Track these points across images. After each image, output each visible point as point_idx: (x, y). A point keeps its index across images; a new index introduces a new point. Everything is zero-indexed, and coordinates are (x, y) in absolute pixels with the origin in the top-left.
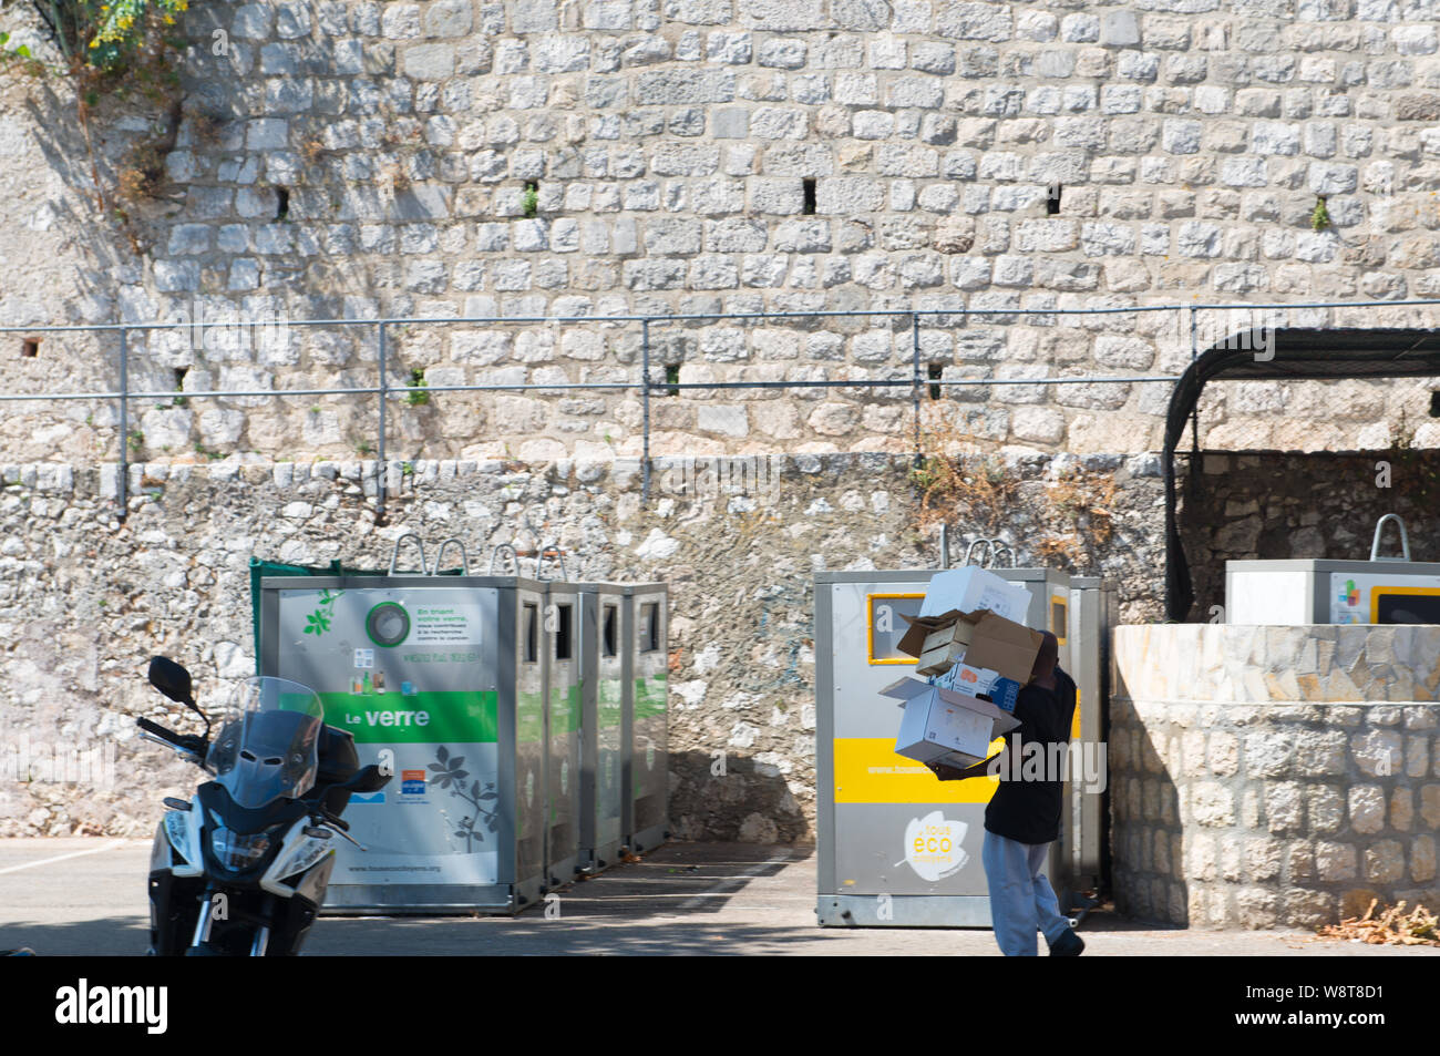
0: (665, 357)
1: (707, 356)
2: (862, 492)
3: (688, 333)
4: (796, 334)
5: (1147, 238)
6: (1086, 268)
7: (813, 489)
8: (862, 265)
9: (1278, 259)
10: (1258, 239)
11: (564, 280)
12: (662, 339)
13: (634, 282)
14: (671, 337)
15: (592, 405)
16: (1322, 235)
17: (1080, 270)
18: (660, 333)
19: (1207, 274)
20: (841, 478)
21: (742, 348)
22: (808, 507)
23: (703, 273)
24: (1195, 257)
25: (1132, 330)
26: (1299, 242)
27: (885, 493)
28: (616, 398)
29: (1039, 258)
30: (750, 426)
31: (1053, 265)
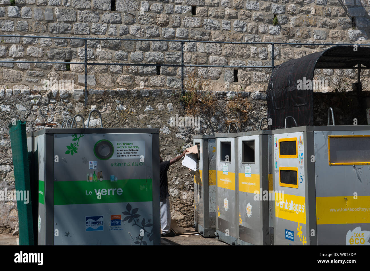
0: (65, 57)
1: (80, 57)
2: (163, 104)
3: (72, 49)
4: (111, 51)
5: (224, 25)
6: (205, 33)
7: (147, 102)
8: (133, 29)
9: (263, 33)
10: (257, 27)
11: (27, 28)
12: (64, 51)
13: (53, 30)
14: (67, 51)
15: (39, 73)
16: (276, 27)
17: (203, 34)
18: (63, 49)
19: (243, 37)
20: (156, 98)
21: (93, 55)
22: (145, 108)
23: (77, 29)
24: (239, 31)
25: (221, 54)
26: (269, 28)
27: (171, 104)
28: (48, 71)
29: (190, 29)
30: (96, 82)
31: (195, 32)
